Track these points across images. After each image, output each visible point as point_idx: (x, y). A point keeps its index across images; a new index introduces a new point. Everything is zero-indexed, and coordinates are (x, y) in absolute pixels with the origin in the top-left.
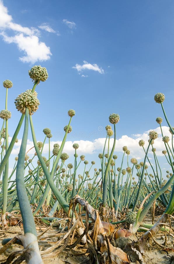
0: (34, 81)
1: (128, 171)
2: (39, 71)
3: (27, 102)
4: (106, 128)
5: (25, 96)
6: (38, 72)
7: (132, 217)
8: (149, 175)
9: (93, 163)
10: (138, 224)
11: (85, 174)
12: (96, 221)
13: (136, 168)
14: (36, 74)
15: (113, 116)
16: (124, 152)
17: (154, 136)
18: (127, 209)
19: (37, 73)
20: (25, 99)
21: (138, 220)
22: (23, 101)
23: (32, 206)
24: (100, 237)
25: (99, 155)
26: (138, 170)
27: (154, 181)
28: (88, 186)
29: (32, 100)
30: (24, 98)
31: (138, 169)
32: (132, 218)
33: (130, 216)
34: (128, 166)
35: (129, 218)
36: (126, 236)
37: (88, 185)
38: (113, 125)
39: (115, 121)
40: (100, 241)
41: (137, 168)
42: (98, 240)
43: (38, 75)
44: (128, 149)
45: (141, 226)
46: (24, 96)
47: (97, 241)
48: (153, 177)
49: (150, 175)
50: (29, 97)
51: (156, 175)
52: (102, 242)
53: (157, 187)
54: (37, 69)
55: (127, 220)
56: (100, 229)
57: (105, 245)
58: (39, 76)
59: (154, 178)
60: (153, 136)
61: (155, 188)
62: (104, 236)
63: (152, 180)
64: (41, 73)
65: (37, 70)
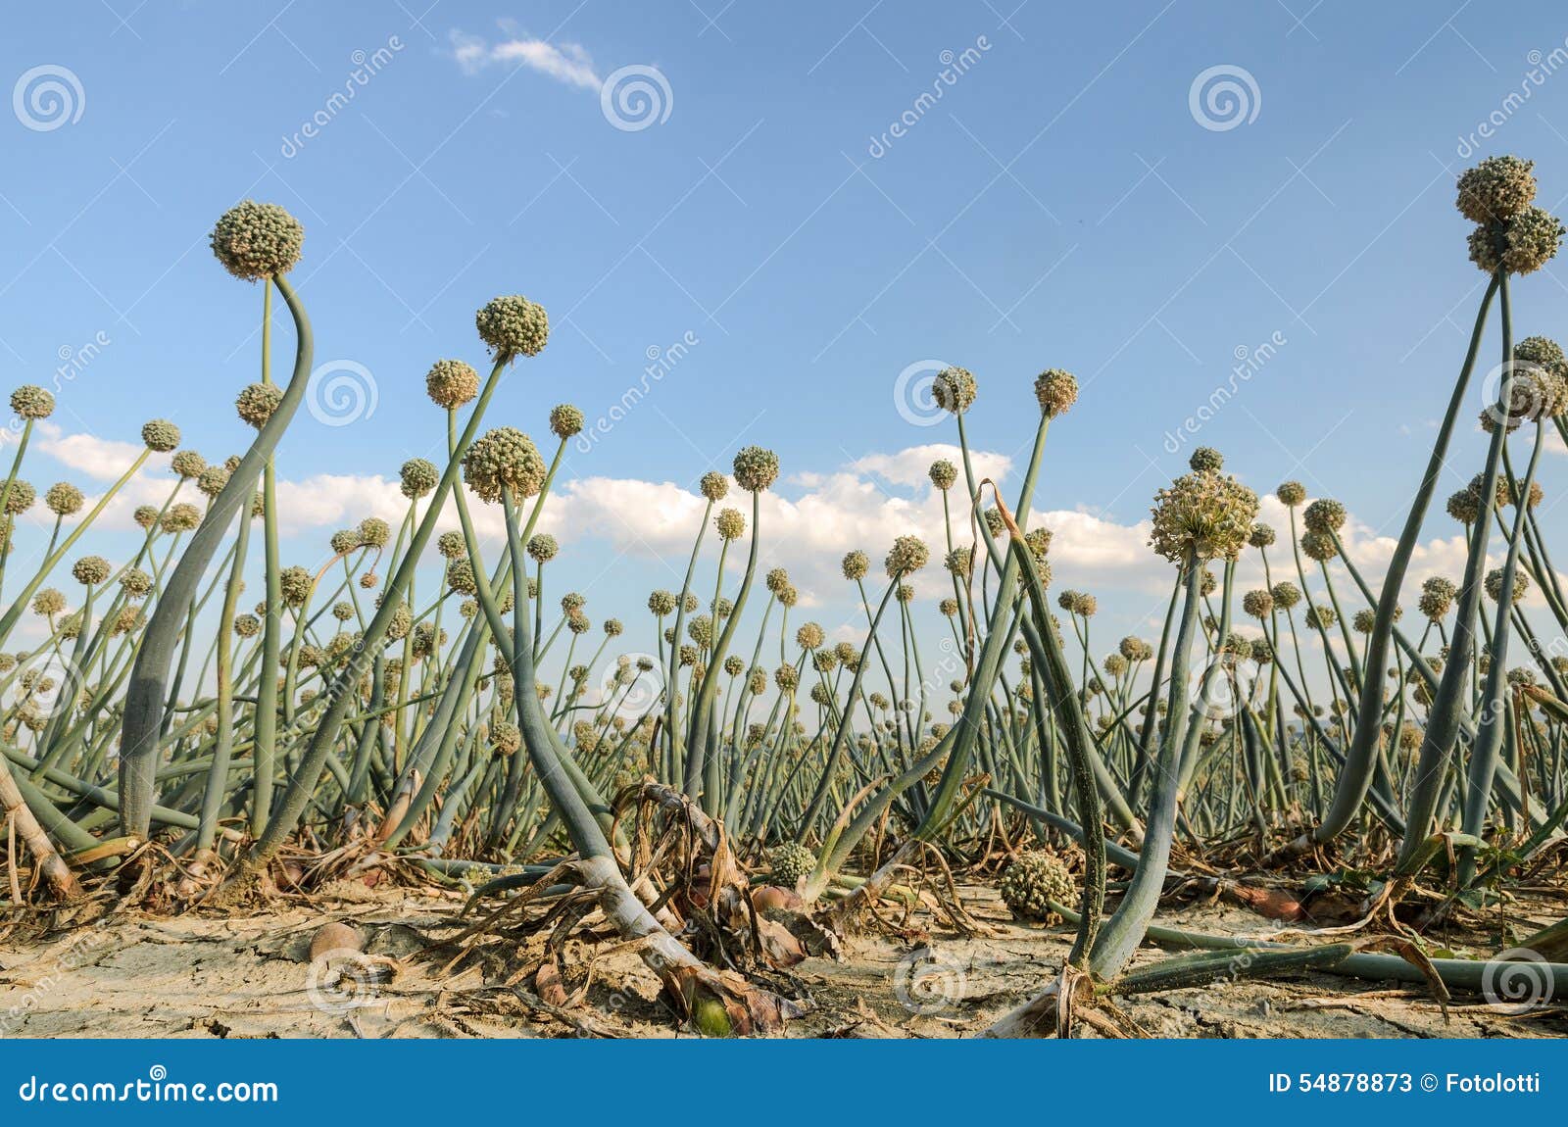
0: (495, 351)
1: (784, 682)
2: (522, 321)
3: (511, 469)
4: (703, 482)
5: (504, 445)
6: (519, 328)
7: (796, 864)
8: (868, 698)
9: (611, 628)
10: (826, 876)
11: (569, 677)
12: (719, 849)
13: (815, 664)
14: (512, 334)
15: (752, 458)
16: (771, 592)
17: (913, 559)
18: (759, 841)
19: (514, 331)
20: (504, 458)
21: (825, 862)
22: (497, 463)
23: (357, 811)
24: (727, 892)
25: (652, 600)
26: (825, 674)
27: (888, 726)
28: (573, 735)
29: (529, 464)
30: (502, 454)
31: (826, 670)
32: (795, 867)
33: (788, 859)
34: (783, 658)
35: (784, 868)
36: (787, 906)
37: (577, 728)
38: (750, 495)
39: (758, 479)
40: (726, 905)
41: (821, 668)
42: (723, 900)
43: (517, 337)
44: (791, 583)
45: (833, 882)
46: (500, 448)
47: (720, 903)
48: (884, 706)
49: (875, 699)
50: (518, 453)
51: (900, 697)
52: (733, 905)
53: (899, 753)
54: (513, 313)
55: (776, 873)
56: (728, 872)
57: (741, 913)
58: (520, 341)
59: (887, 711)
60: (908, 557)
61: (890, 761)
62: (741, 889)
63: (879, 719)
64: (529, 330)
65: (513, 319)
